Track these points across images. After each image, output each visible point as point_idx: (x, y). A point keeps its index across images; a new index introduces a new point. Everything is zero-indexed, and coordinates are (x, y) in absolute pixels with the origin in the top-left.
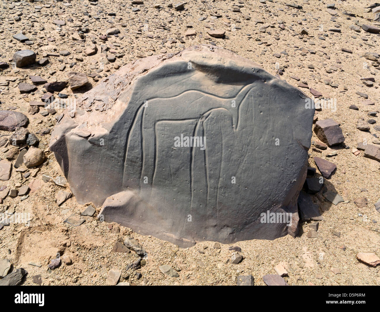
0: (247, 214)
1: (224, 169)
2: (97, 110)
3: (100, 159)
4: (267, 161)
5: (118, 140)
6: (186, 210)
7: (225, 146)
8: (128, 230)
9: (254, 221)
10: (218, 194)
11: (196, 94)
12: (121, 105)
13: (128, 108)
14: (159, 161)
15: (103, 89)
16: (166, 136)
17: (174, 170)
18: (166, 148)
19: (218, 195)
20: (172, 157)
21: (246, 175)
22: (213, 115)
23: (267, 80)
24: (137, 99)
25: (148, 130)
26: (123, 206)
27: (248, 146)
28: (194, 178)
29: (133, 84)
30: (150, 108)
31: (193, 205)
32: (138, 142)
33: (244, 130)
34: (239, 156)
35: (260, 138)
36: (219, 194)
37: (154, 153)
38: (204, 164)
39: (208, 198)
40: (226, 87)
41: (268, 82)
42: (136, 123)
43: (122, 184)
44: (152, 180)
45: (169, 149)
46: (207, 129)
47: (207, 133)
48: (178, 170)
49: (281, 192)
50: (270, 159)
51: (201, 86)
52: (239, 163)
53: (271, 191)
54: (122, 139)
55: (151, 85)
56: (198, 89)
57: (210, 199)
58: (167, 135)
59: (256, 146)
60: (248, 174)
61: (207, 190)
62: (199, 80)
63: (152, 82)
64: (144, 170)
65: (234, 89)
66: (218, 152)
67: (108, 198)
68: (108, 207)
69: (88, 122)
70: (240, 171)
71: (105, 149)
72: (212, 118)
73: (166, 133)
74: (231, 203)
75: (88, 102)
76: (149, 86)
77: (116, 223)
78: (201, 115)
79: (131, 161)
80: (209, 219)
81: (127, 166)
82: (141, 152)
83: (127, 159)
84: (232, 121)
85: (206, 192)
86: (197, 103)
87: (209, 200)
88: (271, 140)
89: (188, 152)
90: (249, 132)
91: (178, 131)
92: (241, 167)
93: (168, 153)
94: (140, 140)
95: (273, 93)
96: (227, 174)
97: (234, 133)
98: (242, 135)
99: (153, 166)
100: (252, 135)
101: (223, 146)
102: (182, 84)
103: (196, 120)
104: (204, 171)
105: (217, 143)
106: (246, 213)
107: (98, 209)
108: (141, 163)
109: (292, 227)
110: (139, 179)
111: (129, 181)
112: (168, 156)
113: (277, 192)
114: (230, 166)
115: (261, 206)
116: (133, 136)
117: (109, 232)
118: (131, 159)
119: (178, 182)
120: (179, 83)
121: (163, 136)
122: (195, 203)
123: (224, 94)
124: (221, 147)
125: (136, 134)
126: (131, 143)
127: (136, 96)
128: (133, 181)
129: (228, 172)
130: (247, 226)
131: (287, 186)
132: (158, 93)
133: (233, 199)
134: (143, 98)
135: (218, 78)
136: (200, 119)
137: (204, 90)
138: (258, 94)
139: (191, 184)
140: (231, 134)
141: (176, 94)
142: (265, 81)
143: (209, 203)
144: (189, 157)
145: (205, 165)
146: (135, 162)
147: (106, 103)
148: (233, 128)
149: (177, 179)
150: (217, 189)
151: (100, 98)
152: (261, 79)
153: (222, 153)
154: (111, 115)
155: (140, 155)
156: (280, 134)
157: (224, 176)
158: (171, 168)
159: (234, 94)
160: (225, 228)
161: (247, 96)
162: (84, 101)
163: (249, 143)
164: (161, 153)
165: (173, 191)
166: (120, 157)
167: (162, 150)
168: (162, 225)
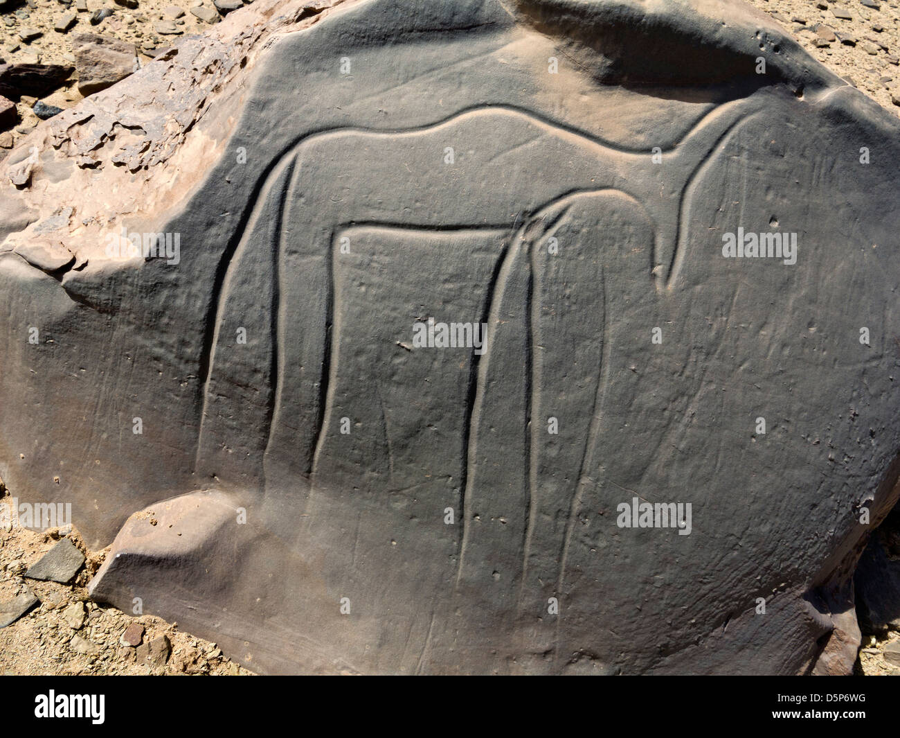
0: (673, 616)
1: (603, 443)
2: (119, 164)
3: (110, 360)
4: (778, 420)
5: (179, 291)
6: (437, 587)
7: (615, 349)
8: (204, 652)
9: (696, 643)
10: (570, 535)
11: (512, 123)
12: (204, 149)
13: (224, 162)
14: (340, 392)
15: (155, 85)
16: (374, 291)
17: (400, 431)
18: (371, 343)
19: (568, 541)
20: (395, 378)
21: (688, 470)
22: (575, 218)
23: (809, 88)
24: (263, 129)
25: (305, 261)
26: (188, 555)
27: (708, 354)
28: (479, 470)
29: (255, 66)
30: (318, 168)
31: (465, 570)
32: (258, 307)
33: (699, 287)
34: (667, 394)
35: (761, 327)
36: (574, 538)
37: (322, 358)
38: (521, 418)
39: (528, 550)
40: (637, 102)
41: (812, 98)
42: (256, 230)
43: (192, 464)
44: (311, 461)
45: (385, 346)
46: (546, 274)
47: (544, 291)
48: (414, 431)
49: (816, 542)
50: (789, 414)
51: (535, 91)
52: (665, 422)
53: (778, 535)
54: (194, 289)
55: (326, 74)
56: (522, 104)
57: (536, 551)
58: (380, 286)
59: (738, 359)
60: (699, 467)
61: (527, 518)
62: (528, 66)
63: (330, 60)
64: (281, 421)
65: (672, 114)
66: (585, 374)
67: (134, 515)
68: (131, 556)
69: (74, 210)
70: (665, 454)
71: (129, 323)
72: (573, 232)
73: (375, 279)
74: (614, 577)
75: (90, 134)
76: (319, 79)
77: (158, 619)
78: (525, 212)
79: (231, 380)
80: (522, 626)
81: (214, 397)
82: (269, 349)
83: (214, 371)
84: (653, 247)
85: (522, 528)
86: (511, 162)
87: (532, 555)
88: (802, 335)
89: (461, 366)
90: (720, 299)
91: (425, 275)
92: (672, 438)
93: (381, 364)
94: (268, 302)
95: (826, 143)
96: (614, 463)
97: (655, 301)
98: (689, 307)
99: (315, 410)
100: (729, 311)
101: (608, 351)
102: (457, 79)
103: (506, 236)
104: (520, 444)
105: (584, 337)
106: (671, 614)
107: (94, 555)
108: (269, 390)
109: (830, 665)
110: (259, 453)
111: (221, 454)
112: (380, 374)
113: (797, 543)
114: (629, 432)
115: (730, 589)
116: (239, 279)
117: (127, 657)
118: (229, 374)
119: (411, 480)
120: (444, 73)
121: (363, 289)
122: (475, 562)
123: (627, 132)
124: (598, 352)
125: (252, 273)
126: (229, 311)
127: (263, 115)
128: (237, 455)
129: (619, 455)
130: (668, 660)
131: (840, 518)
132: (352, 110)
133: (628, 560)
134: (290, 127)
135: (609, 62)
136: (522, 232)
137: (546, 111)
138: (766, 143)
139: (463, 491)
140: (646, 304)
141: (429, 120)
142: (799, 94)
143: (532, 566)
144: (465, 386)
145: (528, 419)
146: (247, 386)
147: (155, 141)
148: (654, 276)
149: (411, 465)
150: (568, 517)
151: (135, 118)
152: (786, 81)
153: (599, 377)
154: (163, 190)
155: (264, 359)
156: (838, 314)
157: (602, 469)
158: (389, 424)
159: (668, 137)
160: (582, 661)
161: (722, 147)
162: (77, 127)
163: (712, 345)
164: (349, 358)
165: (390, 509)
166: (187, 362)
167: (355, 348)
168: (340, 641)
